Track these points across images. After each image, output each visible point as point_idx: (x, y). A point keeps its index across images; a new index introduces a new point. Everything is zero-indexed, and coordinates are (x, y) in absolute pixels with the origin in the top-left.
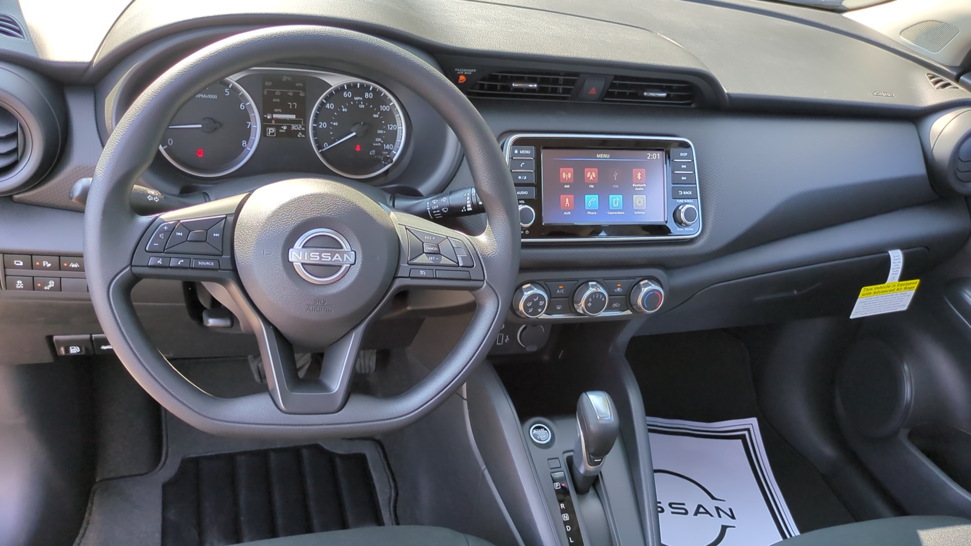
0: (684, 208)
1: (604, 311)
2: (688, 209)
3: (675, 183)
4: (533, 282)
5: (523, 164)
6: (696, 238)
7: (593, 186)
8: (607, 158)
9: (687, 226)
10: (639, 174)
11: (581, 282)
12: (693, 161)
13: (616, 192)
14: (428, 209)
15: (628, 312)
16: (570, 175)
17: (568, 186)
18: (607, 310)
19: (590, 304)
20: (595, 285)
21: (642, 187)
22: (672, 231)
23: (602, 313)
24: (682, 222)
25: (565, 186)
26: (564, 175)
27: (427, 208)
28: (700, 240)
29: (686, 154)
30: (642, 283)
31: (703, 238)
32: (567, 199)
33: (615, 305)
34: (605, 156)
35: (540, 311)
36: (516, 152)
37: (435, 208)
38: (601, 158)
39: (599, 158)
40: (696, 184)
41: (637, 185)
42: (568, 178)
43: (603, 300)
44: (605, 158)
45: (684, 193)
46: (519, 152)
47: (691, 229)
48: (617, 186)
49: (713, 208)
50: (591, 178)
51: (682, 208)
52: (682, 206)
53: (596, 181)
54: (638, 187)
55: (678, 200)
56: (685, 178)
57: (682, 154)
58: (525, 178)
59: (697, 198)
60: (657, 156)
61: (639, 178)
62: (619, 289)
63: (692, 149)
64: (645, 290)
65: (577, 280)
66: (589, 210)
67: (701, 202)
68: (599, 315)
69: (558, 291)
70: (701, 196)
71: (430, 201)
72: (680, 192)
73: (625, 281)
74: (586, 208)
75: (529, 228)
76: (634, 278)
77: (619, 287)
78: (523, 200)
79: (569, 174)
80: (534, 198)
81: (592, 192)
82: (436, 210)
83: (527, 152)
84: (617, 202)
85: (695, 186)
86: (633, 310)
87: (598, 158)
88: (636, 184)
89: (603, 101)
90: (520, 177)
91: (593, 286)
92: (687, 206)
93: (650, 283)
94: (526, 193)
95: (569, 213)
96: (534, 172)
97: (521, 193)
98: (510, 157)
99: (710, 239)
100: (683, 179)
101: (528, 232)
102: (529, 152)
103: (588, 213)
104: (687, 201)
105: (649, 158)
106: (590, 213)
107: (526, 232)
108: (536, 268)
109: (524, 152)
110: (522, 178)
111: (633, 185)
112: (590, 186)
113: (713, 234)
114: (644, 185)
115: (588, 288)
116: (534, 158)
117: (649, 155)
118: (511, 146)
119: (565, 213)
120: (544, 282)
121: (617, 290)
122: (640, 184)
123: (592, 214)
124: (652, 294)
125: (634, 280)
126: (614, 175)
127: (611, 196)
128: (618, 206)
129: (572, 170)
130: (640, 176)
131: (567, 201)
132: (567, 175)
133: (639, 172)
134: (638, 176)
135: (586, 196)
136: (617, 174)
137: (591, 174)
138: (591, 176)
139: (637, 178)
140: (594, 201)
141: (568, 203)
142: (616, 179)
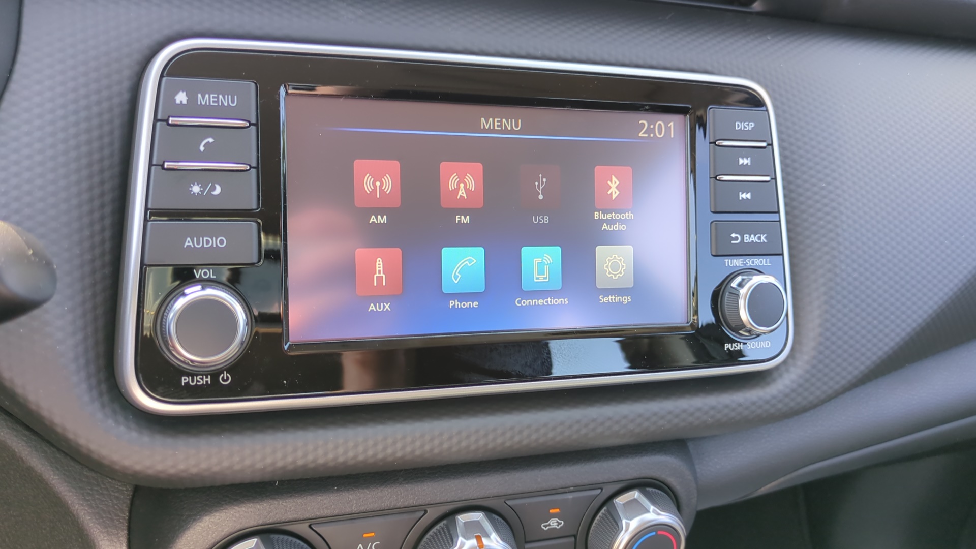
0: (746, 284)
2: (760, 286)
3: (718, 210)
5: (211, 140)
6: (777, 368)
7: (466, 220)
8: (512, 132)
9: (754, 336)
10: (614, 184)
12: (771, 145)
13: (541, 238)
16: (387, 184)
17: (383, 220)
21: (622, 222)
24: (742, 326)
25: (373, 219)
26: (368, 183)
28: (788, 373)
29: (752, 125)
30: (620, 500)
31: (795, 367)
32: (379, 262)
34: (508, 124)
38: (494, 131)
39: (489, 131)
40: (778, 212)
41: (608, 217)
42: (381, 190)
44: (506, 131)
45: (747, 239)
46: (192, 97)
47: (762, 345)
48: (546, 220)
49: (822, 280)
50: (462, 193)
51: (741, 285)
52: (739, 279)
53: (480, 203)
54: (612, 222)
55: (727, 261)
56: (749, 196)
57: (739, 126)
58: (218, 190)
59: (782, 254)
60: (668, 129)
61: (614, 191)
62: (553, 523)
63: (767, 110)
64: (631, 526)
66: (454, 296)
67: (792, 265)
70: (790, 248)
72: (733, 235)
73: (570, 496)
74: (446, 289)
75: (233, 367)
76: (598, 485)
77: (554, 515)
78: (209, 266)
79: (387, 180)
80: (254, 259)
81: (463, 238)
83: (225, 100)
84: (546, 268)
85: (774, 217)
87: (485, 131)
88: (605, 212)
90: (196, 189)
92: (757, 279)
94: (220, 242)
95: (384, 307)
96: (254, 171)
97: (198, 243)
98: (159, 117)
99: (814, 367)
100: (743, 198)
101: (228, 378)
102: (233, 102)
103: (452, 303)
104: (753, 262)
105: (644, 133)
106: (456, 304)
107: (223, 378)
108: (282, 482)
109: (214, 102)
110: (202, 192)
111: (596, 215)
112: (457, 219)
113: (821, 353)
114: (627, 214)
115: (455, 540)
116: (249, 122)
117: (644, 124)
118: (162, 76)
119: (372, 307)
120: (310, 526)
121: (546, 526)
122: (615, 213)
123: (464, 305)
124: (653, 536)
125: (600, 490)
126: (537, 183)
127: (525, 251)
128: (547, 280)
129: (395, 165)
130: (617, 187)
131: (378, 269)
132: (378, 184)
133: (613, 177)
134: (610, 187)
135: (445, 251)
136: (545, 180)
137: (462, 180)
138: (462, 185)
139: (609, 193)
140: (469, 265)
141: (382, 274)
142: (541, 197)
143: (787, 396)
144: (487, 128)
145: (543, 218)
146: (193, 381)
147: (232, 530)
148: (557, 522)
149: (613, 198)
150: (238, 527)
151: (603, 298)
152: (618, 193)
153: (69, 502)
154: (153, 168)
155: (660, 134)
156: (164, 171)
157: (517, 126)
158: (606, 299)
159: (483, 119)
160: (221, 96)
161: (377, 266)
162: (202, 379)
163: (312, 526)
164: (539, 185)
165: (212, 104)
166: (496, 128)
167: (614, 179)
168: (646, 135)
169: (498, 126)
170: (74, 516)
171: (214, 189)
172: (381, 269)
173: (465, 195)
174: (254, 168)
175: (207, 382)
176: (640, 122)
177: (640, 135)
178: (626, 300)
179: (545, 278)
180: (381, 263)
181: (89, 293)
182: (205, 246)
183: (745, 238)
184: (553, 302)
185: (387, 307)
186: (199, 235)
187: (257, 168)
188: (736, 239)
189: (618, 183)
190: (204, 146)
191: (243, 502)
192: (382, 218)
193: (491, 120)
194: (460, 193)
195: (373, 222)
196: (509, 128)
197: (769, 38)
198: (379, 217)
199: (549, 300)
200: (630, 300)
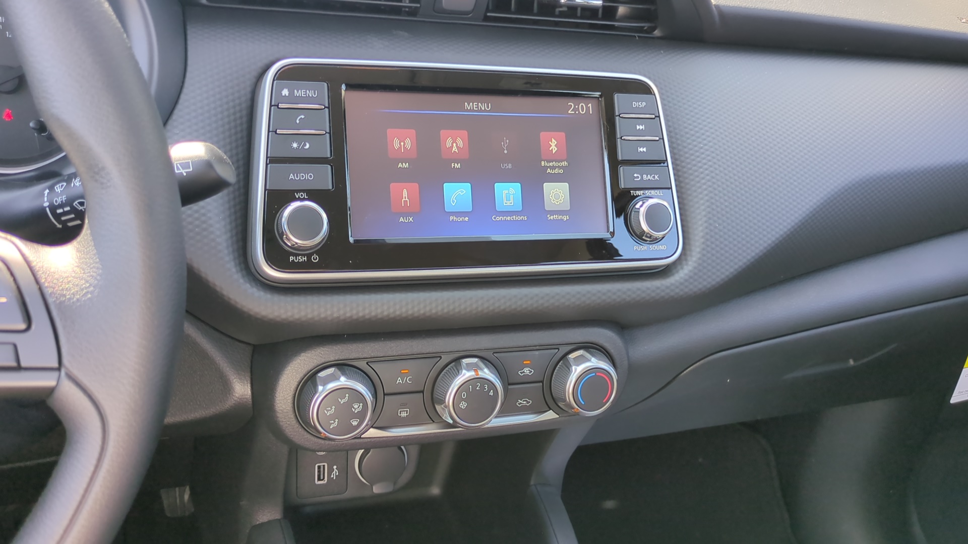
0: (645, 205)
1: (496, 417)
2: (654, 207)
3: (624, 158)
4: (343, 366)
5: (303, 117)
6: (674, 263)
7: (458, 166)
8: (485, 111)
9: (655, 241)
10: (553, 143)
11: (445, 359)
12: (659, 116)
13: (508, 178)
14: (46, 204)
15: (550, 415)
16: (408, 143)
17: (406, 165)
18: (502, 414)
19: (463, 405)
20: (476, 365)
21: (559, 167)
22: (621, 253)
23: (494, 420)
24: (644, 233)
25: (400, 165)
26: (396, 143)
27: (44, 202)
28: (682, 268)
29: (644, 104)
30: (572, 356)
31: (687, 264)
32: (405, 191)
33: (522, 402)
34: (482, 106)
35: (355, 423)
36: (285, 92)
37: (59, 201)
38: (473, 111)
39: (470, 110)
40: (667, 163)
41: (551, 164)
42: (405, 148)
43: (491, 393)
44: (481, 111)
46: (291, 92)
47: (661, 247)
48: (510, 166)
49: (703, 208)
50: (455, 149)
51: (641, 206)
52: (640, 202)
53: (466, 156)
54: (553, 168)
55: (632, 192)
56: (645, 150)
57: (635, 104)
58: (307, 146)
59: (671, 188)
60: (588, 108)
61: (554, 148)
62: (527, 371)
63: (655, 95)
64: (577, 370)
65: (437, 356)
66: (453, 214)
67: (679, 194)
68: (486, 426)
69: (399, 380)
70: (677, 185)
71: (51, 188)
72: (635, 175)
73: (537, 353)
74: (447, 209)
75: (320, 250)
76: (556, 346)
77: (527, 365)
78: (303, 191)
79: (408, 141)
80: (330, 187)
81: (457, 177)
82: (62, 206)
83: (310, 93)
84: (512, 196)
85: (663, 165)
86: (558, 410)
87: (467, 111)
88: (549, 161)
89: (486, 19)
90: (295, 145)
91: (469, 367)
92: (651, 202)
93: (588, 355)
94: (309, 176)
95: (409, 219)
96: (328, 135)
97: (297, 177)
98: (273, 104)
99: (700, 265)
100: (640, 151)
101: (316, 258)
102: (315, 95)
103: (451, 218)
104: (650, 193)
105: (571, 111)
106: (454, 218)
107: (314, 257)
108: (348, 335)
109: (304, 94)
110: (299, 147)
111: (543, 163)
112: (453, 166)
113: (704, 255)
114: (563, 163)
115: (460, 372)
116: (324, 106)
117: (571, 105)
118: (274, 80)
119: (401, 219)
120: (367, 363)
121: (521, 373)
122: (555, 162)
123: (459, 219)
124: (593, 376)
125: (557, 350)
126: (502, 143)
127: (498, 186)
128: (512, 204)
129: (413, 132)
130: (555, 146)
131: (404, 196)
132: (402, 144)
133: (553, 139)
134: (551, 146)
135: (446, 186)
136: (508, 141)
137: (454, 141)
138: (455, 144)
139: (550, 149)
140: (462, 194)
141: (407, 199)
142: (506, 152)
143: (681, 284)
144: (469, 109)
145: (508, 165)
146: (296, 259)
147: (319, 363)
148: (529, 370)
149: (554, 152)
150: (323, 360)
151: (550, 216)
152: (556, 149)
153: (214, 355)
154: (270, 133)
155: (583, 111)
156: (277, 135)
157: (488, 107)
158: (552, 217)
159: (466, 103)
160: (308, 91)
161: (404, 194)
162: (302, 258)
163: (369, 364)
164: (504, 144)
165: (303, 95)
166: (475, 109)
167: (553, 140)
168: (573, 112)
169: (476, 107)
170: (217, 364)
171: (305, 145)
172: (406, 196)
173: (456, 150)
174: (328, 133)
175: (304, 260)
176: (569, 104)
177: (569, 112)
178: (565, 218)
179: (511, 203)
180: (406, 192)
181: (233, 210)
182: (301, 179)
183: (644, 177)
184: (517, 218)
185: (411, 219)
186: (296, 173)
187: (330, 133)
188: (638, 177)
189: (556, 143)
190: (299, 120)
191: (325, 345)
192: (406, 164)
193: (471, 104)
194: (454, 149)
195: (400, 167)
196: (483, 109)
197: (662, 52)
198: (404, 164)
199: (514, 217)
200: (568, 218)
